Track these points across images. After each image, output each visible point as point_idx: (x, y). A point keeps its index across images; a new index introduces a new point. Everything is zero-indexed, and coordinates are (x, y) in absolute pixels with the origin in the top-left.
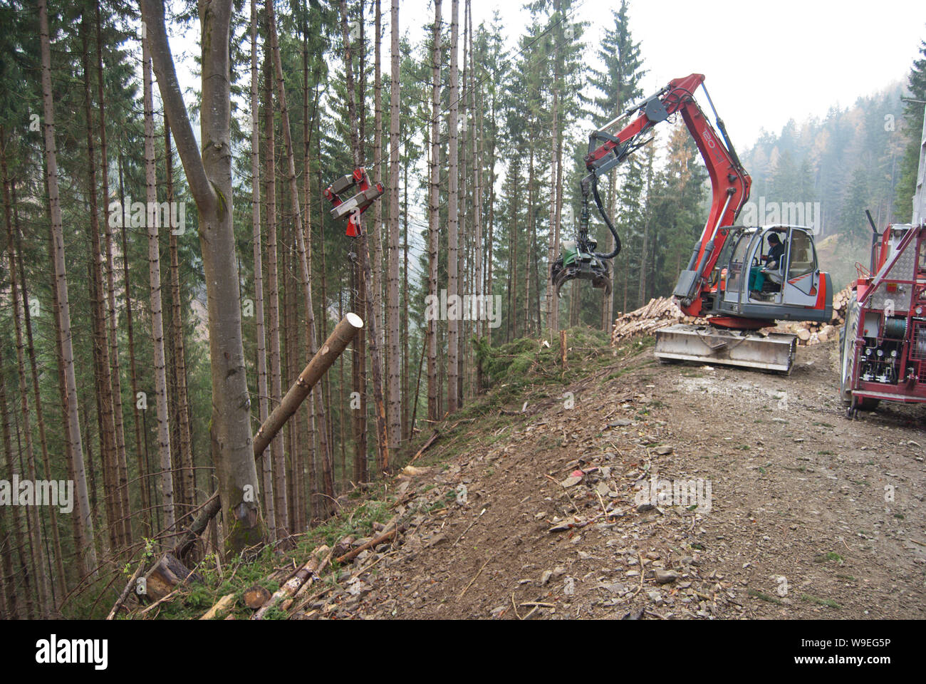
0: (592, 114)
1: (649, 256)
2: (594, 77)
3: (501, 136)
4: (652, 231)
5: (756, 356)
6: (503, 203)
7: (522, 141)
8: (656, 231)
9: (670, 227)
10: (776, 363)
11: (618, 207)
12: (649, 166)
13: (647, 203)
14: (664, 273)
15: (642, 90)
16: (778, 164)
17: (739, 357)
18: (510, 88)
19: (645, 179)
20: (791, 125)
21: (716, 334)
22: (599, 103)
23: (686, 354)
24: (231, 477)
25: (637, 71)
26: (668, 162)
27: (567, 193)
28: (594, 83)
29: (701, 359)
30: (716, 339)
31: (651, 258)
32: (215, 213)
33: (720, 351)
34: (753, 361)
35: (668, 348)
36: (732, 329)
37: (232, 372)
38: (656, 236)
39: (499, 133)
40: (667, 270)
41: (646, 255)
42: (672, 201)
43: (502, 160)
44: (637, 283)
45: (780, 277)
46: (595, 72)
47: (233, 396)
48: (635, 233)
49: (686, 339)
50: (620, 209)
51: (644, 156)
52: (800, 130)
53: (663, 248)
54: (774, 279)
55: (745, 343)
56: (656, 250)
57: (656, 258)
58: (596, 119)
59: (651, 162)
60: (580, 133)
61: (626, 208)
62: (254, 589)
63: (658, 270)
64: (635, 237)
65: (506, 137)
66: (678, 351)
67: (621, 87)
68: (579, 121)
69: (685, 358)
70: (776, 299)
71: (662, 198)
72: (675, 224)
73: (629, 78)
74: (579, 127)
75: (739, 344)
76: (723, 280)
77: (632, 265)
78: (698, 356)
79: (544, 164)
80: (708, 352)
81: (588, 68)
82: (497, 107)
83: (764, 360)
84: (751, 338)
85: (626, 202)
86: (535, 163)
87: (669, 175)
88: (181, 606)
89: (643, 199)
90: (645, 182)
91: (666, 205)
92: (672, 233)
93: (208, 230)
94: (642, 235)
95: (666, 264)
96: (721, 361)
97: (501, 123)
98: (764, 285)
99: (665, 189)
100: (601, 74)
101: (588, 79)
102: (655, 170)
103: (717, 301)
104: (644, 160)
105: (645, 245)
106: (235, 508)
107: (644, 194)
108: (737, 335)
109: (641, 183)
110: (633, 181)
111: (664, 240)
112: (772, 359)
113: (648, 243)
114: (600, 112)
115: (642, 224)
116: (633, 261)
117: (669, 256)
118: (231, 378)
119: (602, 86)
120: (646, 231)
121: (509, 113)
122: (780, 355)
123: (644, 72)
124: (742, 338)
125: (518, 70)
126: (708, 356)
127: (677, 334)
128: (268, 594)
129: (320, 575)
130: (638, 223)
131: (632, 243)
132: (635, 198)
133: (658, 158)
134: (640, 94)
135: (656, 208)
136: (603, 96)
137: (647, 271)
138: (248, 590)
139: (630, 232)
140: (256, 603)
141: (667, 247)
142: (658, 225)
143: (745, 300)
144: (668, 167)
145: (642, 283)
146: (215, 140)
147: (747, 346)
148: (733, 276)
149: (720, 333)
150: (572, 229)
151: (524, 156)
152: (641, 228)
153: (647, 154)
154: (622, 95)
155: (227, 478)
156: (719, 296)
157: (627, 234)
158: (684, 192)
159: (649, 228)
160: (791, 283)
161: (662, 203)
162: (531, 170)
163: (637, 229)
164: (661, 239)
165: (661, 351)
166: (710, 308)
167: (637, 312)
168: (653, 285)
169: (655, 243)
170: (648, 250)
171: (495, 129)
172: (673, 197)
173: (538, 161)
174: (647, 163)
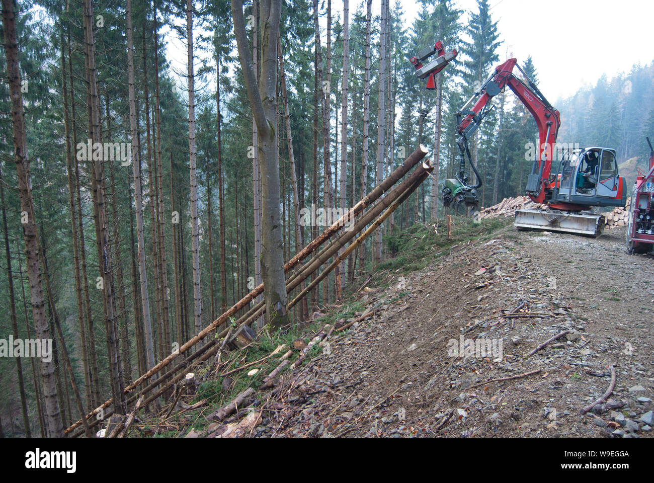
0: (462, 72)
1: (500, 171)
2: (465, 47)
3: (400, 88)
4: (503, 153)
5: (576, 226)
6: (399, 133)
7: (414, 91)
8: (506, 153)
9: (515, 151)
10: (587, 230)
11: (479, 136)
12: (502, 108)
13: (500, 133)
14: (511, 183)
15: (498, 55)
16: (593, 106)
17: (566, 227)
18: (406, 55)
19: (498, 117)
20: (604, 78)
21: (551, 213)
22: (467, 64)
23: (533, 225)
24: (272, 287)
25: (494, 42)
26: (515, 105)
27: (444, 127)
28: (464, 51)
29: (542, 228)
30: (551, 216)
31: (501, 172)
32: (269, 137)
33: (554, 223)
34: (573, 229)
35: (522, 221)
36: (562, 210)
37: (275, 227)
38: (505, 157)
39: (399, 86)
40: (513, 181)
41: (498, 169)
42: (517, 133)
43: (400, 104)
44: (492, 190)
45: (595, 179)
46: (465, 43)
47: (275, 240)
48: (491, 155)
49: (533, 216)
50: (481, 138)
51: (498, 101)
52: (610, 81)
53: (510, 165)
54: (591, 180)
55: (569, 218)
56: (505, 167)
57: (505, 172)
58: (465, 76)
59: (503, 105)
60: (454, 85)
61: (485, 138)
62: (299, 340)
63: (507, 180)
64: (491, 157)
65: (404, 89)
66: (529, 223)
67: (483, 53)
68: (454, 77)
69: (533, 227)
70: (592, 193)
71: (510, 130)
72: (519, 149)
73: (488, 48)
74: (453, 81)
75: (566, 219)
76: (559, 181)
77: (488, 177)
78: (541, 226)
79: (429, 107)
80: (547, 223)
81: (461, 41)
82: (398, 68)
83: (581, 228)
84: (573, 215)
85: (485, 133)
86: (423, 107)
87: (515, 114)
88: (257, 349)
89: (496, 131)
90: (498, 120)
91: (513, 135)
92: (518, 155)
93: (264, 147)
94: (495, 157)
95: (513, 176)
96: (554, 229)
97: (400, 79)
98: (585, 184)
99: (512, 124)
100: (469, 44)
101: (461, 48)
102: (505, 111)
103: (554, 194)
104: (498, 104)
105: (497, 163)
106: (275, 305)
107: (497, 128)
108: (565, 214)
109: (496, 120)
110: (490, 118)
111: (511, 160)
112: (586, 228)
113: (500, 162)
114: (468, 71)
115: (496, 149)
116: (489, 174)
117: (515, 171)
118: (275, 230)
119: (470, 53)
120: (499, 154)
121: (406, 72)
122: (590, 225)
123: (499, 43)
124: (567, 215)
125: (412, 42)
126: (546, 226)
127: (528, 213)
128: (306, 343)
129: (331, 335)
130: (493, 148)
131: (488, 162)
132: (491, 130)
133: (508, 102)
134: (496, 58)
135: (506, 137)
136: (470, 59)
137: (499, 181)
138: (295, 341)
139: (487, 154)
140: (300, 347)
141: (513, 165)
142: (507, 150)
143: (573, 193)
144: (514, 109)
145: (495, 190)
146: (269, 96)
147: (570, 220)
148: (565, 178)
149: (554, 212)
150: (446, 152)
151: (416, 101)
152: (495, 151)
153: (500, 99)
154: (483, 59)
155: (270, 287)
156: (556, 191)
157: (485, 156)
158: (525, 126)
159: (501, 152)
160: (601, 183)
161: (510, 133)
162: (420, 111)
163: (491, 152)
164: (509, 159)
165: (518, 223)
166: (550, 198)
167: (494, 207)
168: (503, 191)
169: (505, 162)
170: (500, 166)
171: (396, 82)
172: (518, 130)
173: (425, 104)
174: (500, 106)
